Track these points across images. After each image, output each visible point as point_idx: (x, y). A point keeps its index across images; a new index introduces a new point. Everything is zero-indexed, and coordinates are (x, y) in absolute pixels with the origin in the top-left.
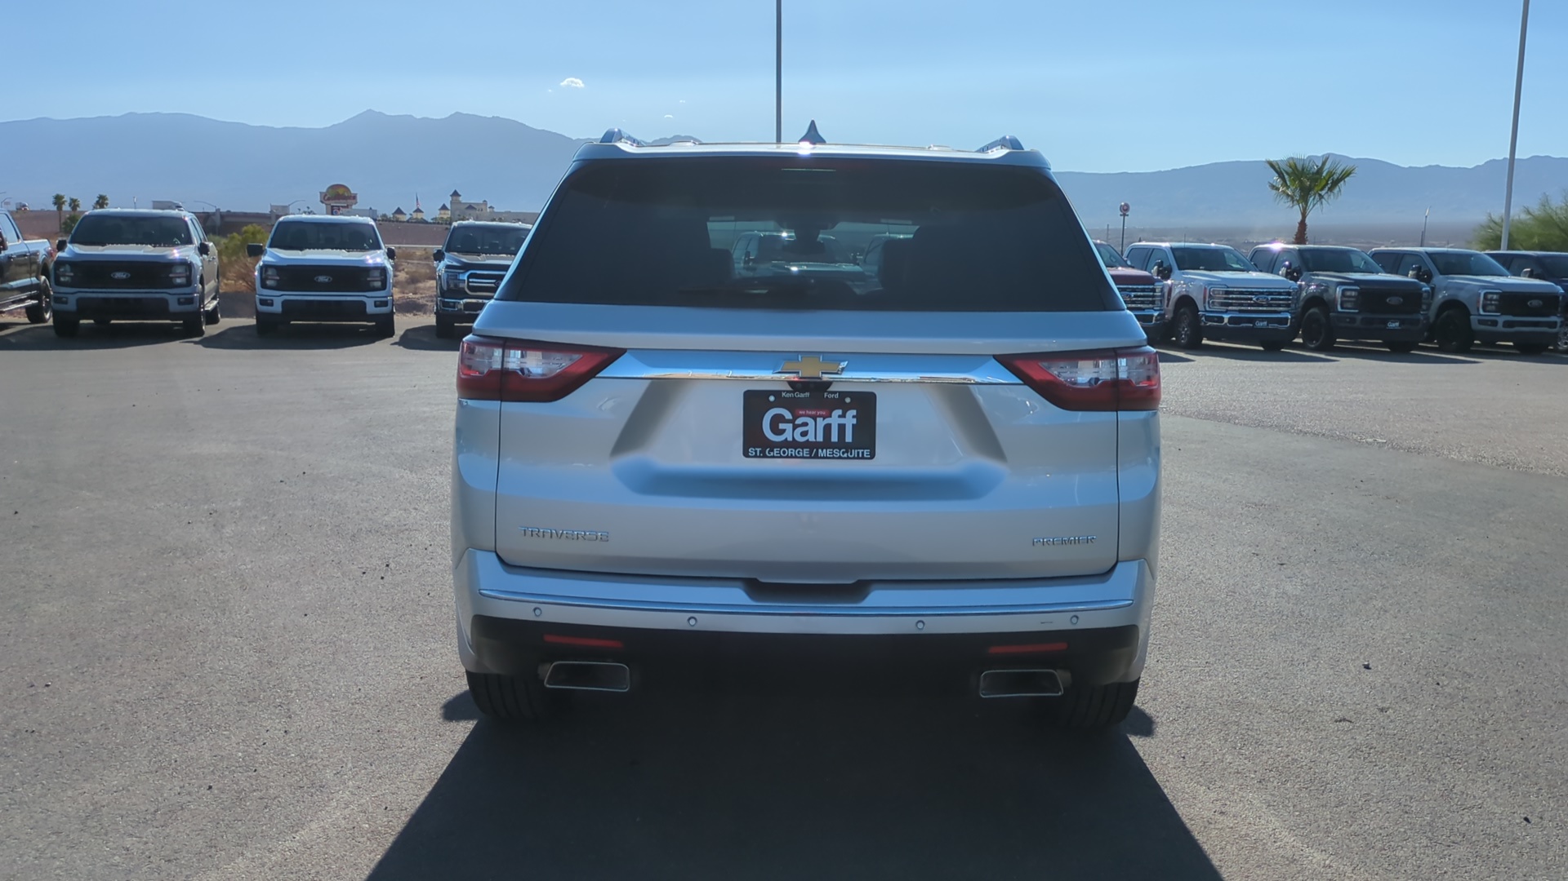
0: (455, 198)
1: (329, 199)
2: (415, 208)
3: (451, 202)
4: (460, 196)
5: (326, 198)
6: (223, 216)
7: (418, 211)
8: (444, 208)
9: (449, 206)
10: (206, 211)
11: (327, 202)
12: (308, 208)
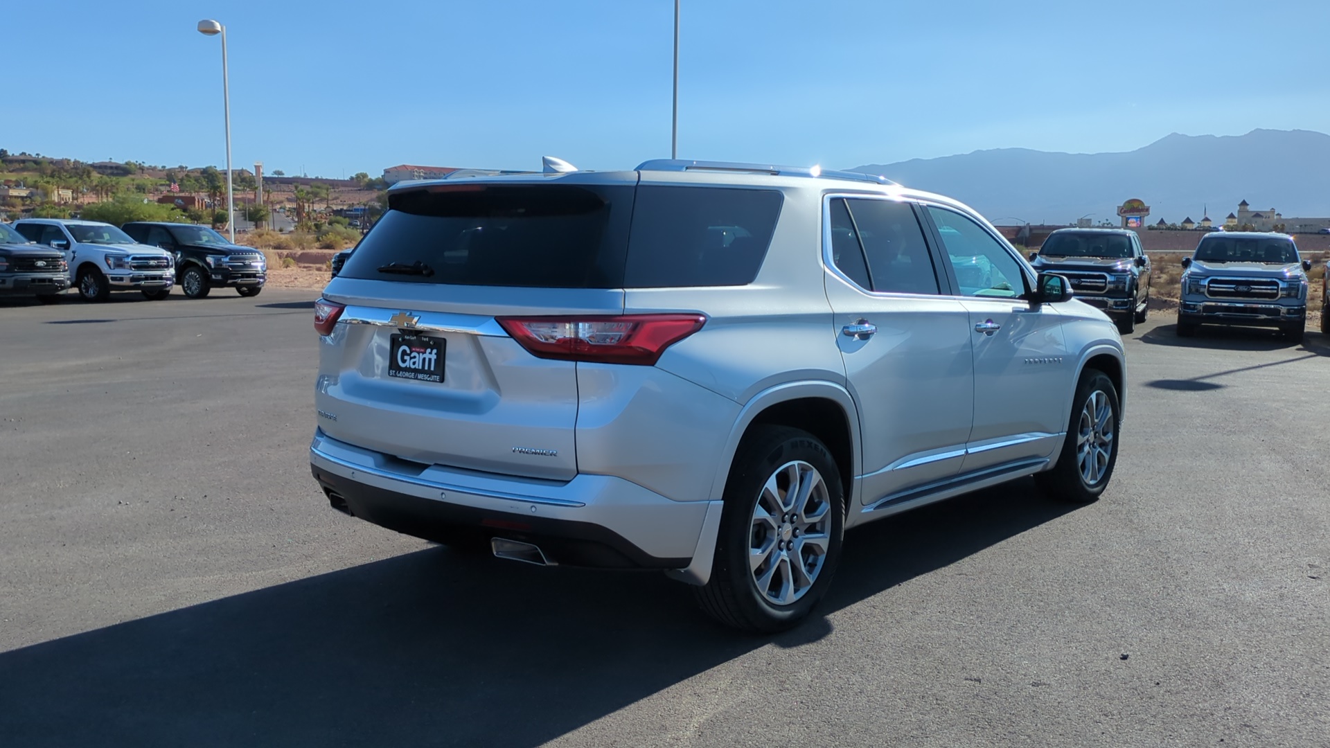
0: (1242, 207)
1: (1125, 212)
2: (1203, 218)
3: (1239, 211)
4: (1248, 205)
5: (1123, 211)
6: (1031, 229)
7: (1207, 219)
8: (1232, 216)
9: (1236, 215)
10: (1019, 225)
11: (1124, 215)
12: (1107, 220)
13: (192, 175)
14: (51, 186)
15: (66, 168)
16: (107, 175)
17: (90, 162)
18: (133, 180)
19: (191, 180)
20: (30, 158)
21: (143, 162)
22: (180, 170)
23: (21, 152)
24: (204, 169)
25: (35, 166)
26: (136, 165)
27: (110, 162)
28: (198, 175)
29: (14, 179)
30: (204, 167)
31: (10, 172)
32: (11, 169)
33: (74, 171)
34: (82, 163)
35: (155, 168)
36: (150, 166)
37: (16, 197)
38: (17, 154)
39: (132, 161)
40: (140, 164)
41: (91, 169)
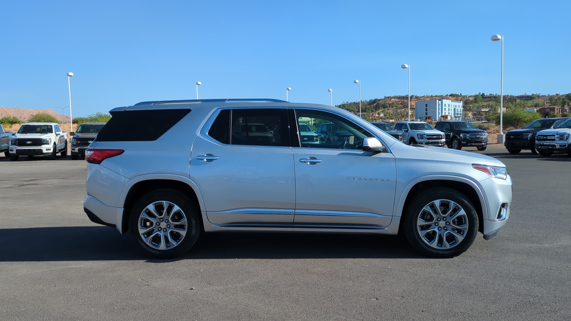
13: (561, 97)
14: (497, 106)
15: (506, 99)
16: (523, 100)
17: (517, 96)
18: (533, 102)
19: (560, 100)
20: (493, 96)
21: (540, 94)
22: (556, 96)
23: (490, 94)
24: (567, 94)
25: (494, 99)
26: (536, 95)
27: (525, 95)
28: (565, 97)
29: (485, 104)
30: (568, 93)
31: (485, 102)
32: (485, 101)
33: (510, 100)
34: (514, 96)
35: (545, 96)
36: (543, 95)
37: (484, 112)
38: (488, 95)
39: (535, 94)
40: (538, 95)
41: (517, 98)
